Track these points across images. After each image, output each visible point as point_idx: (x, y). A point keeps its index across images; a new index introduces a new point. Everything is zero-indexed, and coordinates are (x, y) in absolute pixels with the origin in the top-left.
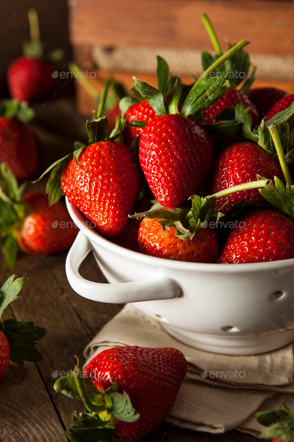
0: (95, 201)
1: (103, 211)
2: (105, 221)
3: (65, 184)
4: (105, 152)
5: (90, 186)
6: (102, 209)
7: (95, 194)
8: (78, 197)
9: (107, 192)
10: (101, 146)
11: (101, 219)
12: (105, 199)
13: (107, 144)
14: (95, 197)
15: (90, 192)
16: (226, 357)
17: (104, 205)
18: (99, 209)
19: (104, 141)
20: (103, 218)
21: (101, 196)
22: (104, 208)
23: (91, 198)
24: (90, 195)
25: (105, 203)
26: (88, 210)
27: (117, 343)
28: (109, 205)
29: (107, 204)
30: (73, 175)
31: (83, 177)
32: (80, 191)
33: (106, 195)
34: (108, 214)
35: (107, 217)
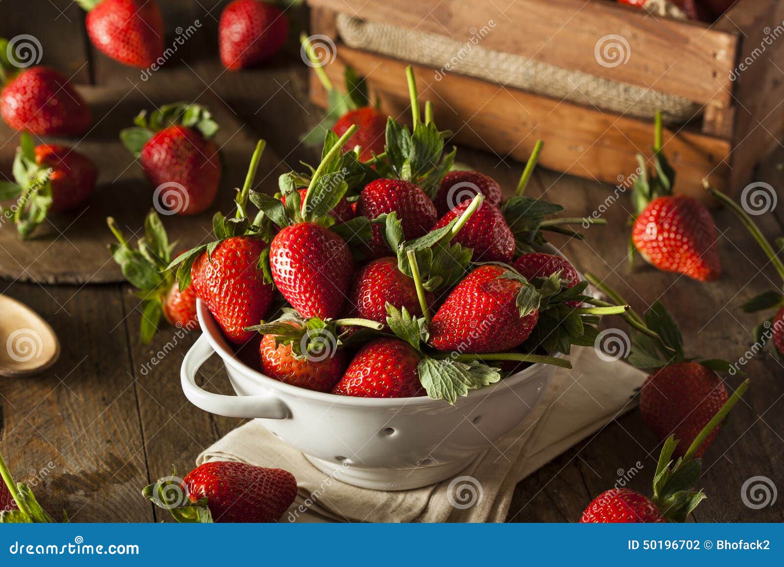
0: (224, 304)
1: (232, 317)
2: (232, 328)
3: (195, 279)
4: (241, 253)
5: (221, 289)
6: (230, 314)
7: (225, 297)
8: (207, 295)
9: (238, 297)
10: (238, 244)
11: (229, 325)
12: (235, 304)
13: (244, 243)
14: (224, 301)
15: (220, 293)
16: (355, 489)
17: (234, 310)
18: (228, 314)
19: (243, 238)
20: (231, 324)
21: (231, 300)
22: (233, 314)
23: (220, 300)
24: (220, 298)
25: (234, 308)
26: (217, 312)
27: (232, 455)
28: (238, 311)
29: (236, 310)
30: (204, 272)
31: (214, 277)
32: (210, 291)
33: (237, 301)
34: (237, 322)
35: (235, 324)
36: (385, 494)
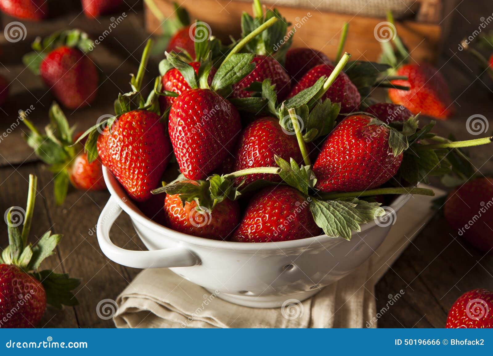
0: (125, 168)
1: (133, 179)
2: (134, 189)
3: (100, 150)
4: (137, 123)
5: (121, 155)
6: (131, 177)
7: (125, 163)
8: (111, 163)
9: (137, 162)
10: (133, 116)
11: (131, 186)
12: (134, 168)
13: (139, 115)
14: (125, 165)
15: (121, 160)
17: (134, 173)
18: (129, 177)
19: (137, 111)
20: (133, 185)
21: (130, 165)
22: (134, 176)
23: (122, 166)
24: (121, 163)
25: (134, 171)
26: (120, 176)
27: (145, 295)
28: (138, 174)
29: (136, 173)
30: (106, 142)
31: (115, 146)
32: (112, 158)
33: (135, 165)
34: (137, 183)
35: (136, 185)
36: (273, 311)
